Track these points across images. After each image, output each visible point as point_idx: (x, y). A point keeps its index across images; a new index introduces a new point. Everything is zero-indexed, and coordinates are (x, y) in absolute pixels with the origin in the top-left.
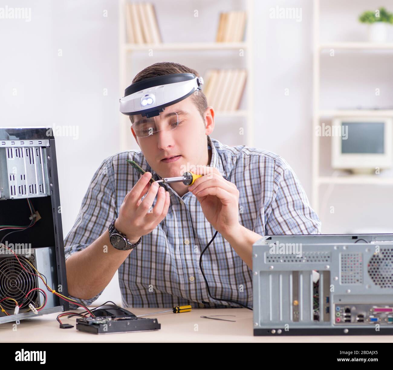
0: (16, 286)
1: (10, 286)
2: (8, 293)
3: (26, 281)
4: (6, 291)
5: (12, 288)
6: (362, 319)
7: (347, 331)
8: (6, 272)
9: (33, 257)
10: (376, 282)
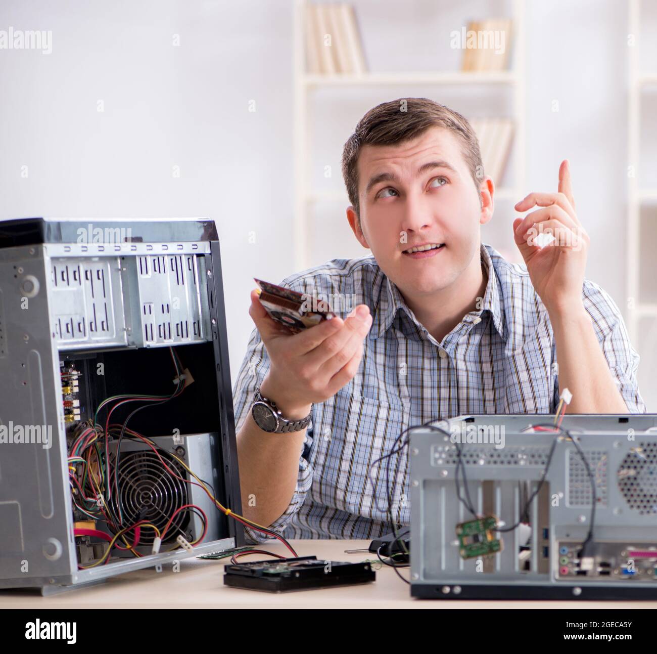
0: (151, 502)
1: (140, 503)
3: (169, 493)
4: (134, 512)
5: (143, 506)
6: (607, 569)
7: (578, 591)
8: (133, 477)
9: (181, 450)
10: (632, 503)
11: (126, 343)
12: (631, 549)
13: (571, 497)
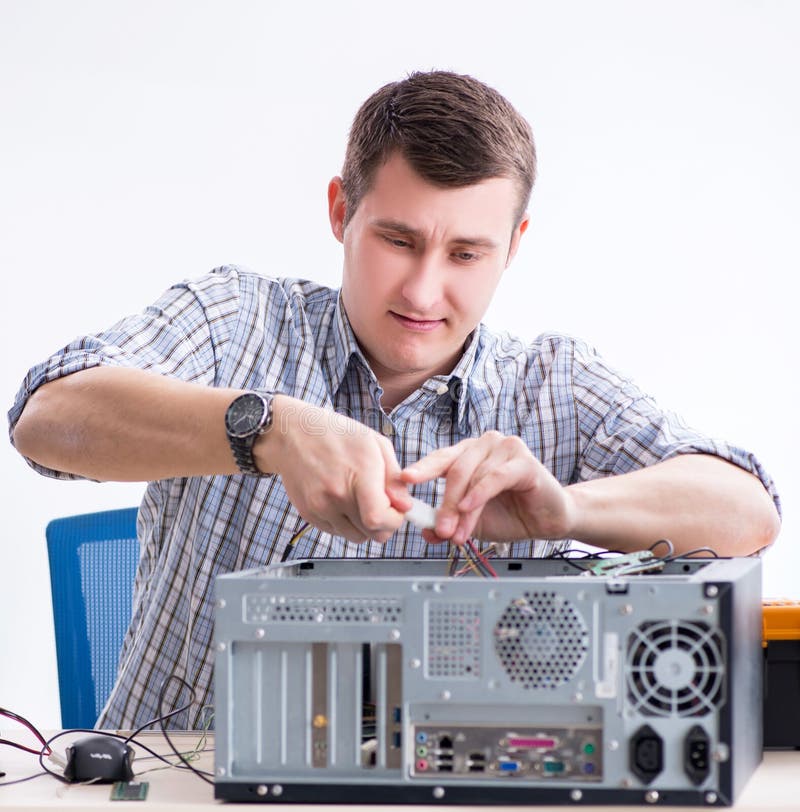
6: (480, 763)
7: (440, 793)
10: (514, 673)
12: (513, 736)
13: (431, 666)
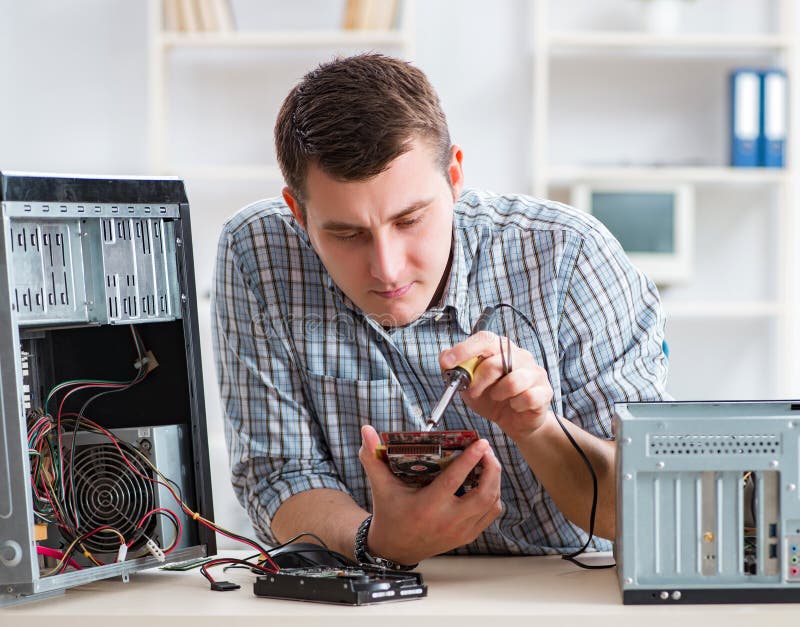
0: (111, 504)
1: (97, 505)
2: (94, 518)
3: (132, 495)
4: (90, 515)
5: (101, 509)
8: (89, 475)
9: (147, 444)
11: (86, 318)
